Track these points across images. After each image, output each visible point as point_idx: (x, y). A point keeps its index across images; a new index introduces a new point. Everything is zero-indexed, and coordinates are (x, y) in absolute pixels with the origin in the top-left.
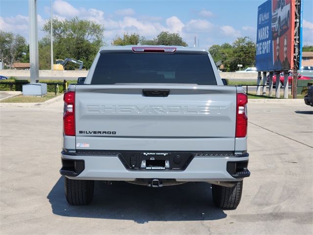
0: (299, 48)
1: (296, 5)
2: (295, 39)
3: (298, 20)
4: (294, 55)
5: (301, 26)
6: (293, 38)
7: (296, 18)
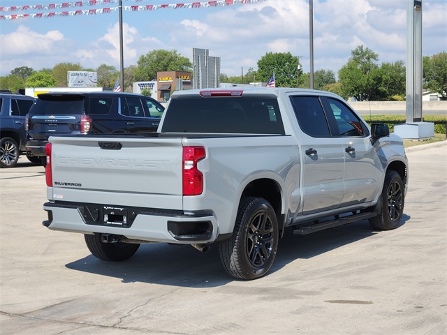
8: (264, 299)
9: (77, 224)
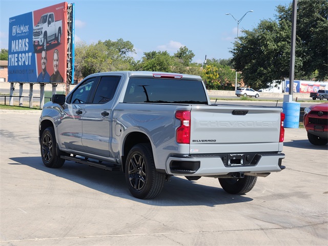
0: (71, 63)
1: (68, 23)
2: (68, 54)
3: (70, 37)
4: (67, 69)
5: (73, 43)
6: (66, 53)
7: (68, 35)
8: (305, 193)
9: (222, 168)
